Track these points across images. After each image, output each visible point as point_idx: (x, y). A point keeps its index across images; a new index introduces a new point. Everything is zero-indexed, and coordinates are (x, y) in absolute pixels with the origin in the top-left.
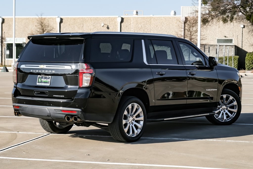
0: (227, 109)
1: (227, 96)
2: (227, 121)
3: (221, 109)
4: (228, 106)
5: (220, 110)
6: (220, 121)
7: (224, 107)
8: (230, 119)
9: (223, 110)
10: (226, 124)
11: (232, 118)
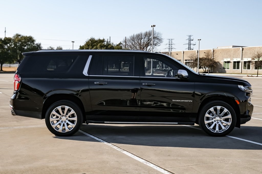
0: (221, 121)
1: (221, 107)
2: (219, 132)
3: (214, 119)
4: (222, 118)
5: (213, 121)
6: (211, 131)
7: (218, 118)
8: (223, 131)
9: (216, 121)
10: (217, 135)
11: (224, 131)
